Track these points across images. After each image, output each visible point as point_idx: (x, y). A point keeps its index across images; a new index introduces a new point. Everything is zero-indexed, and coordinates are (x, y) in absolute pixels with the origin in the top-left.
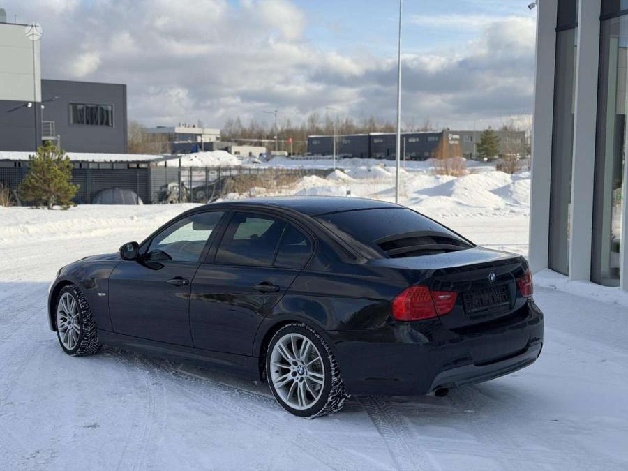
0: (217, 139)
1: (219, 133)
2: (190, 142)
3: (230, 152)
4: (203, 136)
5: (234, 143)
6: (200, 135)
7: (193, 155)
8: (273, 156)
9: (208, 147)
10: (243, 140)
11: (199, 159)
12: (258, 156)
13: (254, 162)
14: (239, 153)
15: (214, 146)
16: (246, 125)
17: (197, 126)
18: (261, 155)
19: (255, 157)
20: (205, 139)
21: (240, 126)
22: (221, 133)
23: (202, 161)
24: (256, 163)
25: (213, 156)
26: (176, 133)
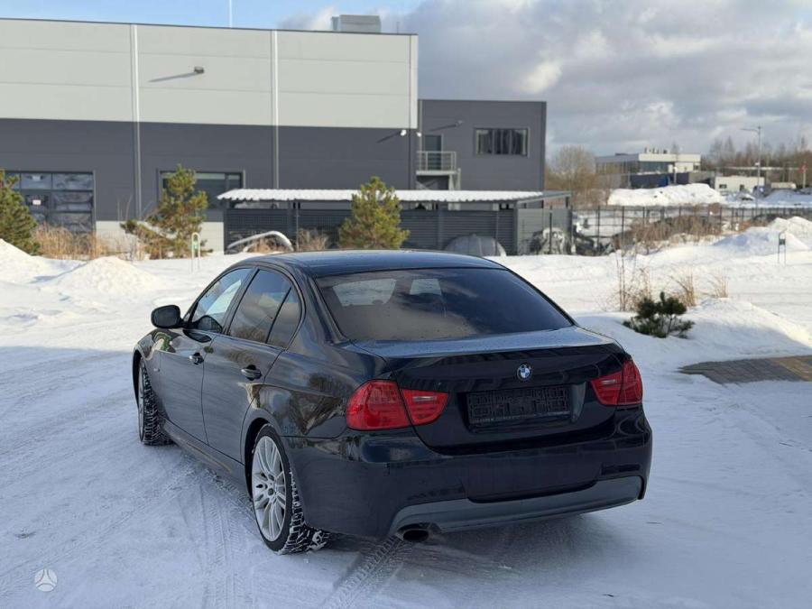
0: (696, 168)
1: (699, 160)
2: (659, 173)
3: (712, 186)
4: (676, 164)
5: (718, 173)
6: (673, 163)
7: (657, 191)
8: (774, 190)
9: (683, 179)
10: (735, 168)
11: (666, 196)
12: (751, 191)
13: (744, 199)
14: (725, 186)
15: (691, 178)
16: (739, 148)
17: (669, 151)
18: (755, 188)
19: (747, 192)
20: (679, 169)
21: (731, 149)
22: (702, 161)
23: (669, 198)
24: (747, 199)
25: (687, 191)
26: (639, 162)
